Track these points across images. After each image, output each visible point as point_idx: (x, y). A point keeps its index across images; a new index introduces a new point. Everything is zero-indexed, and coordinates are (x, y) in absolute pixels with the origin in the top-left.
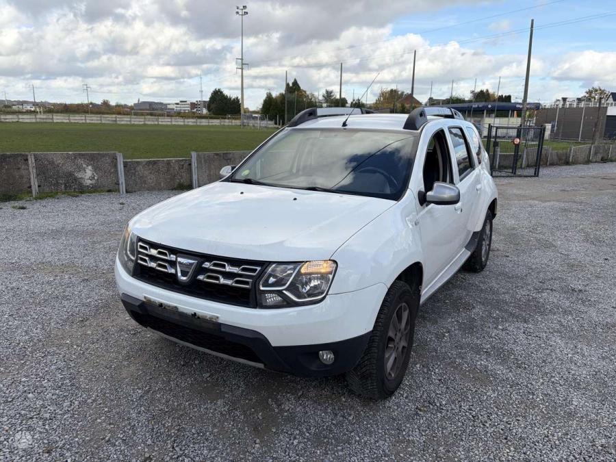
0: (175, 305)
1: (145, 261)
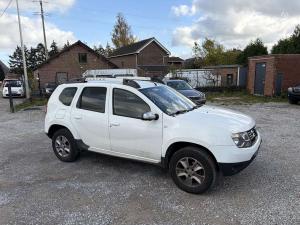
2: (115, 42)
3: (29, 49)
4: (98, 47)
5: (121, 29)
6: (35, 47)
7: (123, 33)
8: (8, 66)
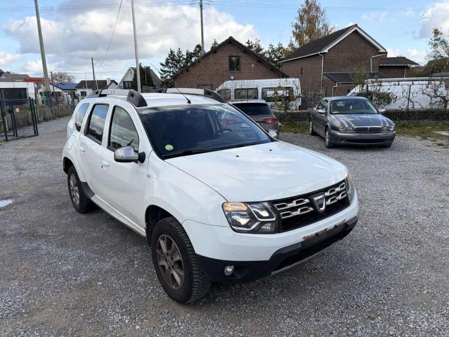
0: (324, 228)
1: (289, 214)
2: (298, 36)
3: (184, 53)
4: (276, 46)
5: (309, 15)
6: (192, 50)
7: (312, 21)
8: (159, 76)
